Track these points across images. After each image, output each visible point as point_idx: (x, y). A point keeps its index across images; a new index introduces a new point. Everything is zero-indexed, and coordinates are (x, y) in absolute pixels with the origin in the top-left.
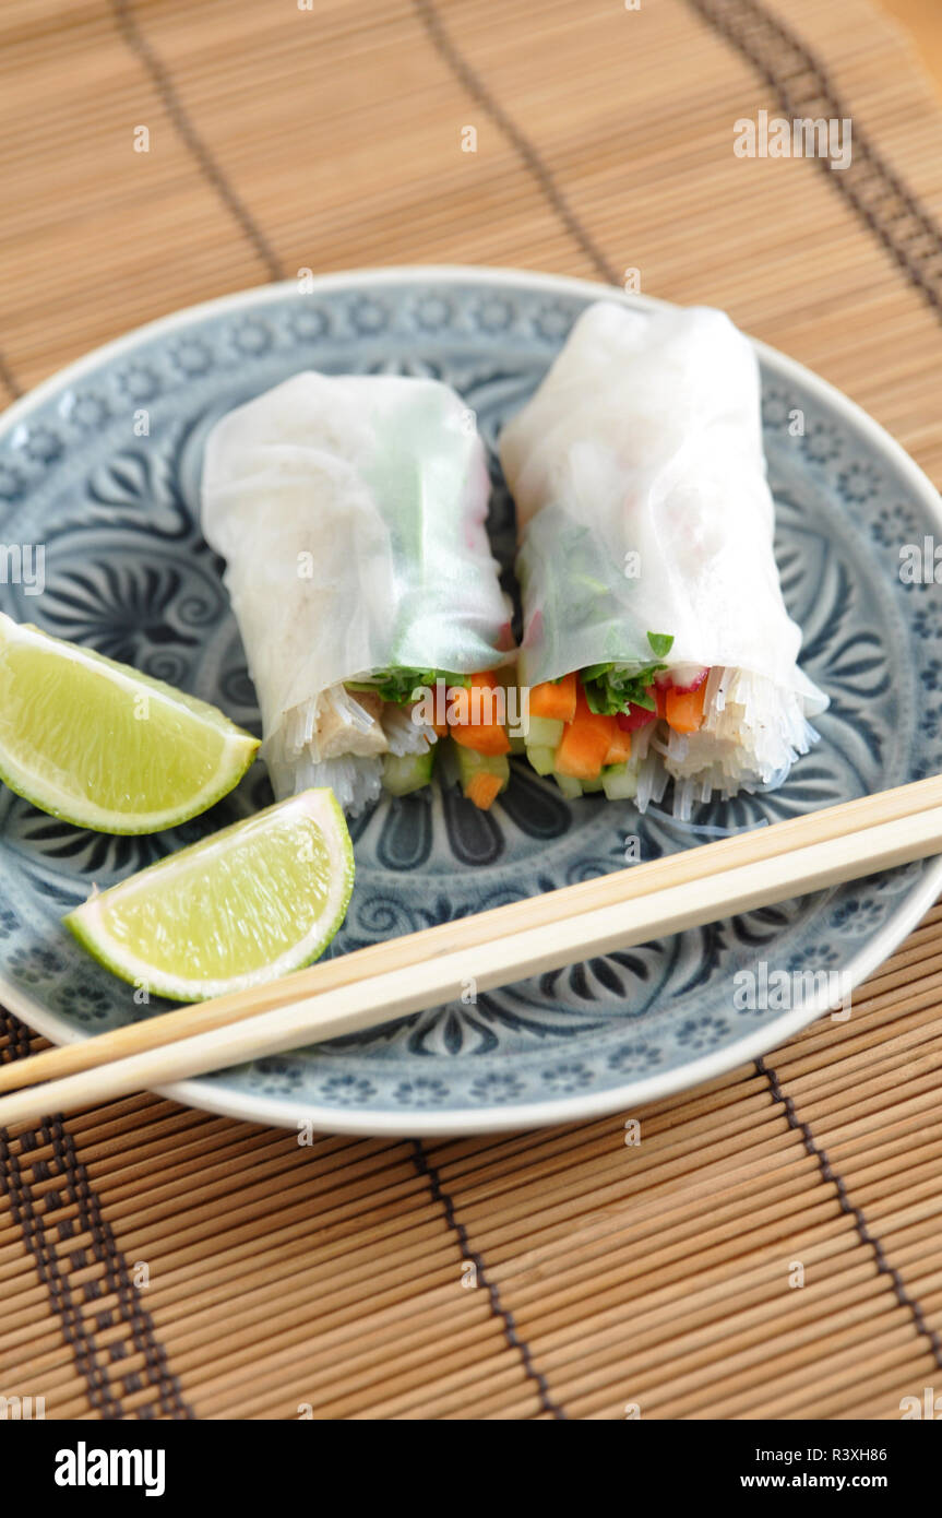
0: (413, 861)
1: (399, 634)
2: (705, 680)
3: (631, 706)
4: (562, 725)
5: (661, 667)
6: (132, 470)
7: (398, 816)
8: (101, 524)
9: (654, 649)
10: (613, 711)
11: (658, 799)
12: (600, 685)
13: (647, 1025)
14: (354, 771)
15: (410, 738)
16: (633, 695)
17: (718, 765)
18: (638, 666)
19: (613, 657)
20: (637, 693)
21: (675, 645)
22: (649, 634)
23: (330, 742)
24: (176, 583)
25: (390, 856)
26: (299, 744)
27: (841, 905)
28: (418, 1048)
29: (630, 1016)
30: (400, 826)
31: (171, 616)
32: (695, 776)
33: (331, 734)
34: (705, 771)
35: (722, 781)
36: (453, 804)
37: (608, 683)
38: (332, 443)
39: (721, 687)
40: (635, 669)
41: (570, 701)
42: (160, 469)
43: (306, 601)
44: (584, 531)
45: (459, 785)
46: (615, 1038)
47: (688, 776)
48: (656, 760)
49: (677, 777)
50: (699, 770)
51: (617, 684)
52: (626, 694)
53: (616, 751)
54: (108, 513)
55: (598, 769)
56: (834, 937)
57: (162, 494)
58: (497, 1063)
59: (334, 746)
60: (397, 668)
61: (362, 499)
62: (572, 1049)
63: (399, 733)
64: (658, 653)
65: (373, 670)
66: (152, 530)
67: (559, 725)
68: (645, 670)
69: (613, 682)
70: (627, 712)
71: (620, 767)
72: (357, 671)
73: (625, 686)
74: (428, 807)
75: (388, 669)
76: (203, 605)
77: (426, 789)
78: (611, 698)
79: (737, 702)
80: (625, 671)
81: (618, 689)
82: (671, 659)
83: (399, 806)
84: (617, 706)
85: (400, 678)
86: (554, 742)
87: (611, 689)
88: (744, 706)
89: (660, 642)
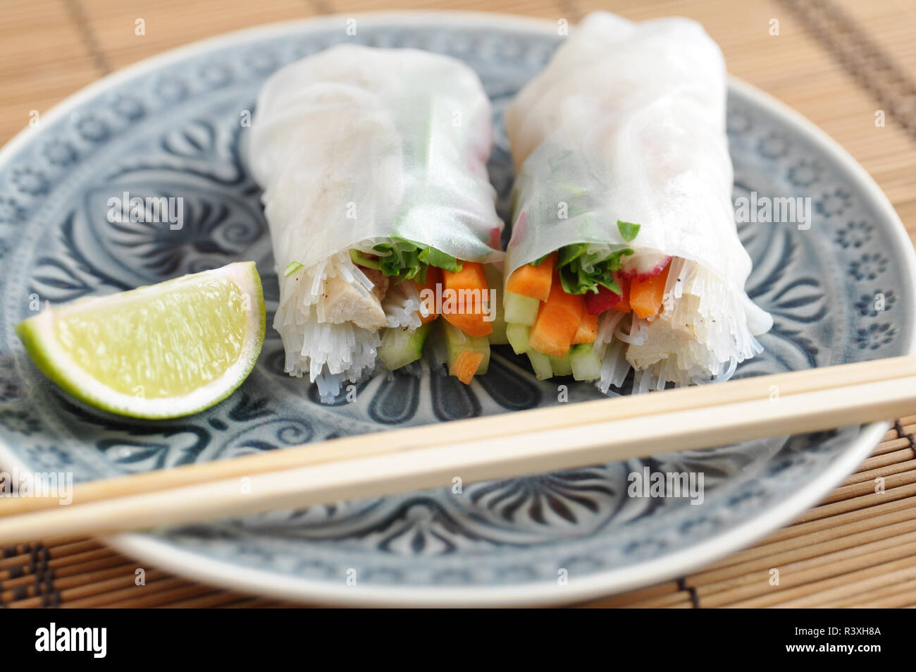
0: (399, 418)
1: (401, 213)
2: (667, 268)
3: (599, 287)
4: (539, 302)
5: (627, 252)
6: (201, 136)
7: (390, 386)
8: (168, 168)
9: (622, 234)
10: (584, 290)
11: (619, 385)
12: (573, 270)
13: (595, 543)
14: (354, 338)
15: (405, 311)
16: (602, 279)
17: (674, 357)
18: (607, 248)
19: (586, 239)
20: (606, 277)
21: (641, 233)
22: (619, 223)
23: (335, 306)
24: (225, 214)
25: (379, 413)
26: (307, 304)
27: (777, 463)
28: (384, 546)
29: (580, 537)
30: (391, 394)
31: (218, 236)
32: (652, 367)
33: (335, 299)
34: (661, 363)
35: (676, 376)
36: (439, 382)
37: (581, 268)
38: (363, 84)
39: (679, 278)
40: (604, 251)
41: (546, 280)
42: (224, 136)
43: (325, 191)
44: (568, 153)
45: (446, 366)
46: (564, 551)
47: (646, 367)
48: (618, 348)
49: (636, 369)
50: (655, 362)
51: (588, 268)
52: (596, 277)
53: (585, 332)
54: (176, 162)
55: (567, 347)
56: (770, 483)
57: (223, 152)
58: (455, 562)
59: (338, 311)
60: (396, 239)
61: (382, 117)
62: (525, 557)
63: (396, 309)
64: (625, 238)
65: (377, 239)
66: (211, 177)
67: (536, 304)
68: (614, 253)
69: (585, 266)
70: (596, 291)
71: (587, 347)
72: (362, 239)
73: (596, 270)
74: (417, 382)
75: (388, 239)
76: (245, 230)
77: (416, 364)
78: (582, 281)
79: (692, 293)
80: (595, 254)
81: (589, 272)
82: (636, 244)
83: (392, 378)
84: (587, 286)
85: (399, 251)
86: (530, 320)
87: (583, 271)
88: (699, 298)
89: (628, 229)
